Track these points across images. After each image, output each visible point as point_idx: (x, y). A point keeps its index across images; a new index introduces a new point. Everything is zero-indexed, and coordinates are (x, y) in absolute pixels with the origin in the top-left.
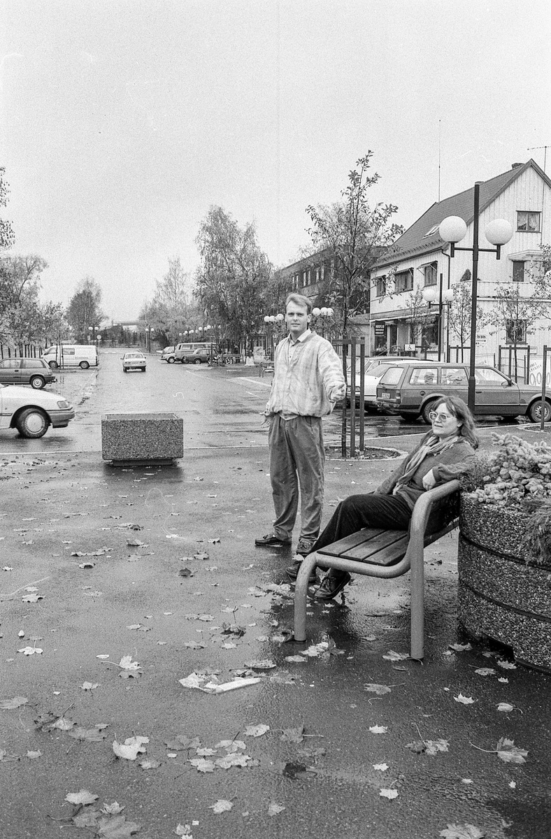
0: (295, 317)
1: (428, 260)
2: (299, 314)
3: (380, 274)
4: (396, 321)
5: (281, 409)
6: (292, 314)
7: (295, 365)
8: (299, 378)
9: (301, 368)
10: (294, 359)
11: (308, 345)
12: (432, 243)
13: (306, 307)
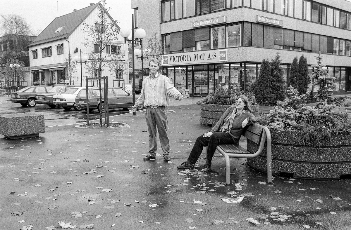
0: (154, 67)
1: (59, 43)
2: (155, 66)
3: (34, 49)
4: (44, 70)
5: (151, 104)
6: (152, 66)
7: (155, 86)
8: (157, 91)
9: (158, 88)
10: (154, 84)
11: (159, 78)
12: (60, 36)
13: (158, 64)
